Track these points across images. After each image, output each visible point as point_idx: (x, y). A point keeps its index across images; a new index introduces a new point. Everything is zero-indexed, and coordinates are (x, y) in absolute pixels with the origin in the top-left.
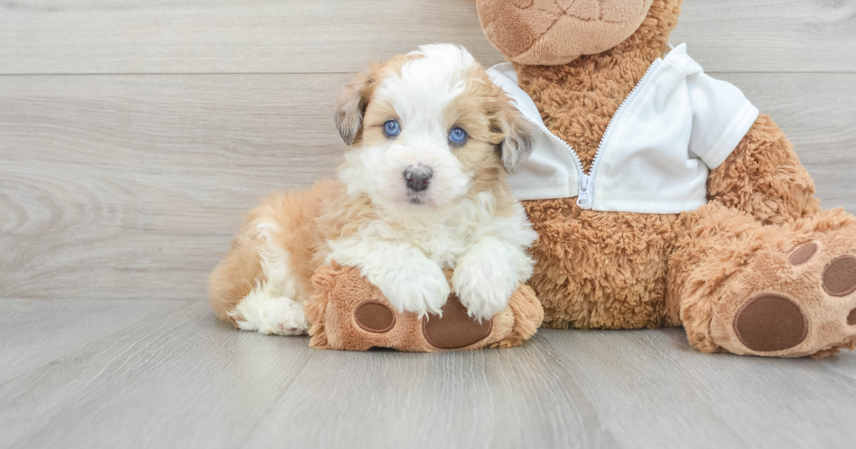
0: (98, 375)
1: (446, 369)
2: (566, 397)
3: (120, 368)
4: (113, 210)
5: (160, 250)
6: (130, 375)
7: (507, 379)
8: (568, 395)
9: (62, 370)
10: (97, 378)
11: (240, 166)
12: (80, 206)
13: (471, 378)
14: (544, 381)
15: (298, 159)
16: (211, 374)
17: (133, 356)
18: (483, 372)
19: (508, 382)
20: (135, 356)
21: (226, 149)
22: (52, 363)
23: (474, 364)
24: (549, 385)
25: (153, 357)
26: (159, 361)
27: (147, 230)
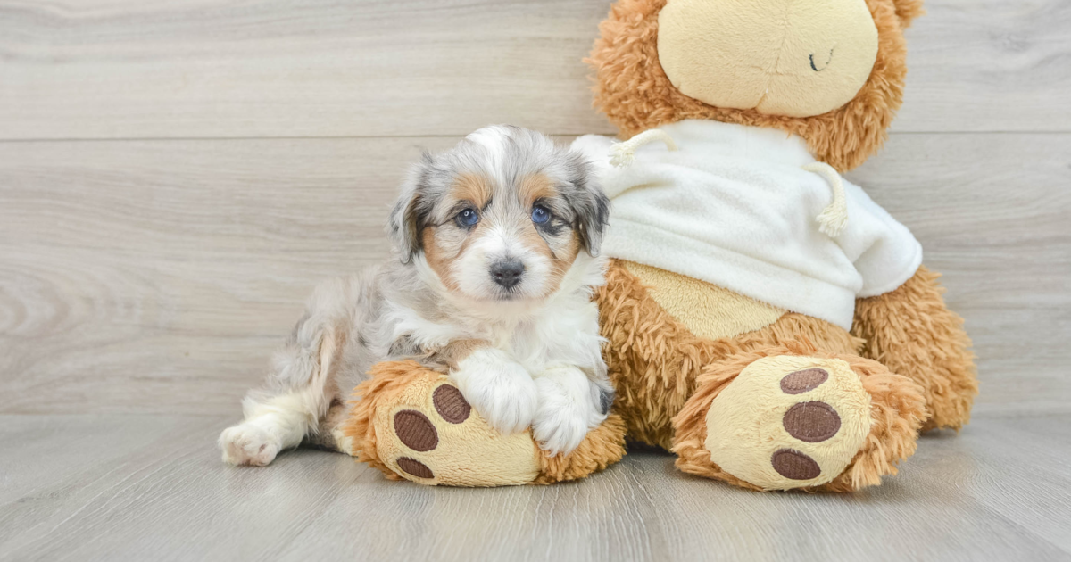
0: (73, 515)
1: (506, 508)
2: (644, 547)
3: (103, 506)
4: (129, 306)
5: (187, 354)
6: (111, 517)
7: (577, 522)
8: (648, 544)
9: (31, 509)
10: (68, 521)
11: (287, 251)
12: (89, 301)
13: (534, 521)
14: (623, 524)
15: (356, 242)
16: (212, 514)
17: (124, 490)
18: (551, 514)
19: (578, 526)
20: (126, 491)
21: (268, 230)
22: (22, 501)
23: (543, 502)
24: (628, 530)
25: (149, 492)
26: (155, 497)
27: (172, 330)
